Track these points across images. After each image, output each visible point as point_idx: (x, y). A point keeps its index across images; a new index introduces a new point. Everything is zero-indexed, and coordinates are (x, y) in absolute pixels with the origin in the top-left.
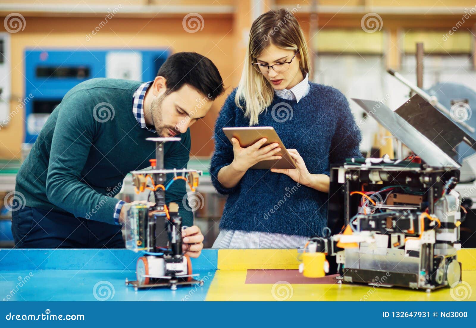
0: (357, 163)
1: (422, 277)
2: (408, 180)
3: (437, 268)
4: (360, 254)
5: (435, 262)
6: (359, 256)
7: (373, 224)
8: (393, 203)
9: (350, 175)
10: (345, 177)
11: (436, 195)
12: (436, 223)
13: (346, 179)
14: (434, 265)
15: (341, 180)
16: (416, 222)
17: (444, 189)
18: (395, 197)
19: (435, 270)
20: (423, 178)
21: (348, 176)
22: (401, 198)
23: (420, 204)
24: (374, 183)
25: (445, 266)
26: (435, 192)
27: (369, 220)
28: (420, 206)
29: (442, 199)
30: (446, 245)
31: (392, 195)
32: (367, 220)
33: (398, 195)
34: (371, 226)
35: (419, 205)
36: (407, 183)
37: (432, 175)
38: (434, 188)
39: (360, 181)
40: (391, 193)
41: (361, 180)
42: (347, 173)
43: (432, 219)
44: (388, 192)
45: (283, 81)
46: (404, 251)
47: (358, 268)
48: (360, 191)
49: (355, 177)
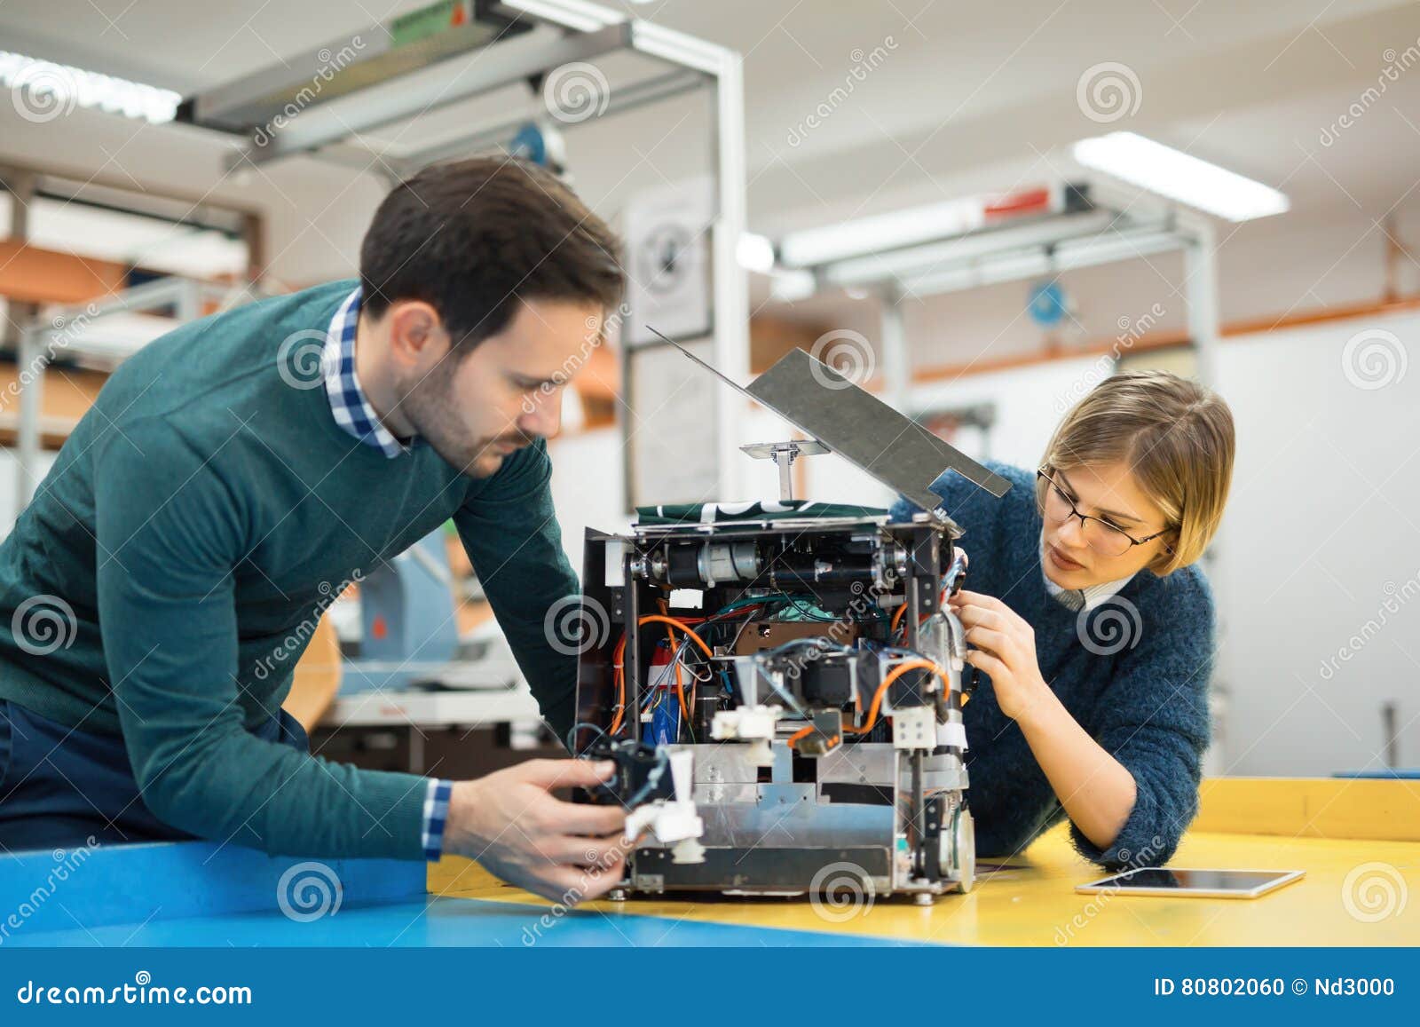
0: (670, 520)
1: (903, 858)
2: (822, 569)
3: (939, 827)
5: (933, 809)
8: (755, 651)
9: (643, 561)
10: (627, 566)
11: (928, 602)
13: (628, 574)
14: (929, 817)
18: (763, 631)
24: (711, 584)
26: (923, 594)
29: (936, 617)
31: (754, 626)
33: (774, 627)
36: (817, 579)
38: (921, 580)
39: (669, 582)
40: (752, 621)
41: (672, 580)
42: (631, 554)
45: (1083, 570)
46: (816, 787)
49: (657, 566)
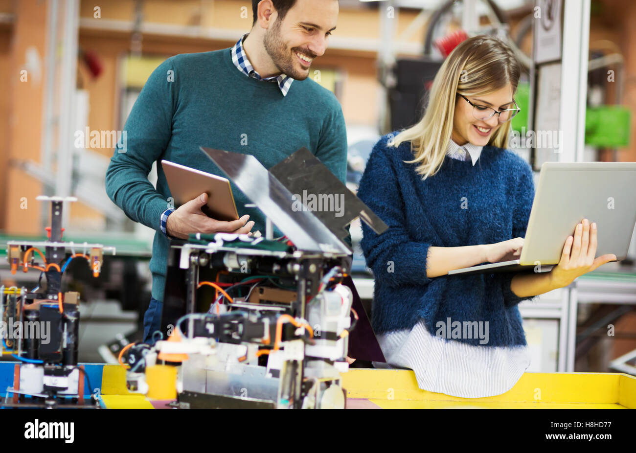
0: (204, 241)
2: (276, 268)
3: (306, 395)
4: (208, 371)
5: (304, 387)
6: (206, 373)
7: (211, 328)
8: (258, 301)
9: (197, 258)
10: (190, 259)
11: (309, 291)
12: (306, 331)
13: (190, 263)
14: (302, 391)
15: (184, 264)
16: (273, 328)
17: (321, 282)
18: (262, 291)
19: (302, 398)
20: (292, 265)
21: (194, 259)
22: (269, 293)
23: (291, 303)
24: (230, 270)
25: (319, 392)
26: (307, 287)
27: (206, 322)
28: (290, 307)
29: (319, 296)
30: (322, 364)
31: (258, 288)
32: (203, 322)
33: (266, 289)
34: (207, 330)
35: (289, 304)
36: (274, 272)
37: (304, 262)
38: (307, 280)
39: (211, 267)
40: (257, 286)
41: (213, 266)
42: (192, 254)
43: (298, 325)
44: (251, 284)
46: (266, 369)
47: (203, 392)
48: (213, 281)
49: (203, 261)
